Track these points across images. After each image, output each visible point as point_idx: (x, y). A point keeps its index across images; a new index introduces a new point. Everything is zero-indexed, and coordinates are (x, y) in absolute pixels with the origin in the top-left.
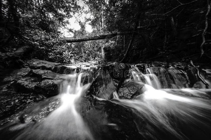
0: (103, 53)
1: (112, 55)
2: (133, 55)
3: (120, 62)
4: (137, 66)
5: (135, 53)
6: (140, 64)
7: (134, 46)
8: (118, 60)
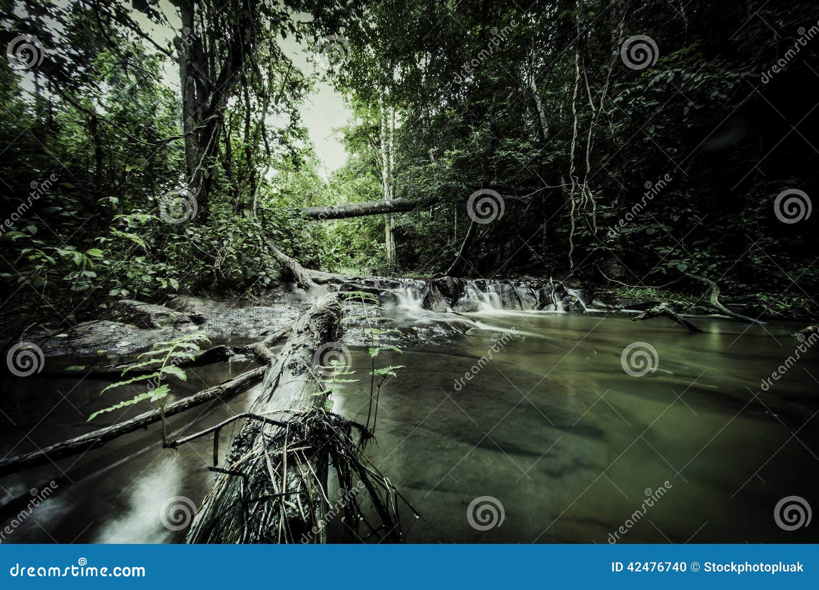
0: (389, 245)
1: (419, 253)
2: (479, 256)
3: (444, 273)
4: (476, 282)
5: (485, 251)
6: (480, 280)
7: (481, 232)
8: (439, 268)
